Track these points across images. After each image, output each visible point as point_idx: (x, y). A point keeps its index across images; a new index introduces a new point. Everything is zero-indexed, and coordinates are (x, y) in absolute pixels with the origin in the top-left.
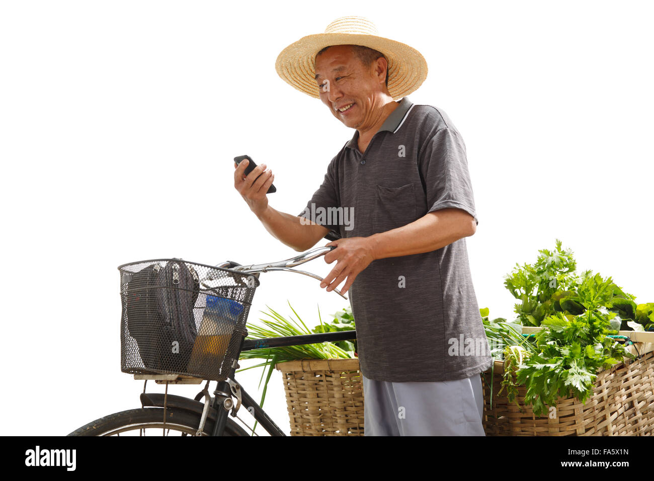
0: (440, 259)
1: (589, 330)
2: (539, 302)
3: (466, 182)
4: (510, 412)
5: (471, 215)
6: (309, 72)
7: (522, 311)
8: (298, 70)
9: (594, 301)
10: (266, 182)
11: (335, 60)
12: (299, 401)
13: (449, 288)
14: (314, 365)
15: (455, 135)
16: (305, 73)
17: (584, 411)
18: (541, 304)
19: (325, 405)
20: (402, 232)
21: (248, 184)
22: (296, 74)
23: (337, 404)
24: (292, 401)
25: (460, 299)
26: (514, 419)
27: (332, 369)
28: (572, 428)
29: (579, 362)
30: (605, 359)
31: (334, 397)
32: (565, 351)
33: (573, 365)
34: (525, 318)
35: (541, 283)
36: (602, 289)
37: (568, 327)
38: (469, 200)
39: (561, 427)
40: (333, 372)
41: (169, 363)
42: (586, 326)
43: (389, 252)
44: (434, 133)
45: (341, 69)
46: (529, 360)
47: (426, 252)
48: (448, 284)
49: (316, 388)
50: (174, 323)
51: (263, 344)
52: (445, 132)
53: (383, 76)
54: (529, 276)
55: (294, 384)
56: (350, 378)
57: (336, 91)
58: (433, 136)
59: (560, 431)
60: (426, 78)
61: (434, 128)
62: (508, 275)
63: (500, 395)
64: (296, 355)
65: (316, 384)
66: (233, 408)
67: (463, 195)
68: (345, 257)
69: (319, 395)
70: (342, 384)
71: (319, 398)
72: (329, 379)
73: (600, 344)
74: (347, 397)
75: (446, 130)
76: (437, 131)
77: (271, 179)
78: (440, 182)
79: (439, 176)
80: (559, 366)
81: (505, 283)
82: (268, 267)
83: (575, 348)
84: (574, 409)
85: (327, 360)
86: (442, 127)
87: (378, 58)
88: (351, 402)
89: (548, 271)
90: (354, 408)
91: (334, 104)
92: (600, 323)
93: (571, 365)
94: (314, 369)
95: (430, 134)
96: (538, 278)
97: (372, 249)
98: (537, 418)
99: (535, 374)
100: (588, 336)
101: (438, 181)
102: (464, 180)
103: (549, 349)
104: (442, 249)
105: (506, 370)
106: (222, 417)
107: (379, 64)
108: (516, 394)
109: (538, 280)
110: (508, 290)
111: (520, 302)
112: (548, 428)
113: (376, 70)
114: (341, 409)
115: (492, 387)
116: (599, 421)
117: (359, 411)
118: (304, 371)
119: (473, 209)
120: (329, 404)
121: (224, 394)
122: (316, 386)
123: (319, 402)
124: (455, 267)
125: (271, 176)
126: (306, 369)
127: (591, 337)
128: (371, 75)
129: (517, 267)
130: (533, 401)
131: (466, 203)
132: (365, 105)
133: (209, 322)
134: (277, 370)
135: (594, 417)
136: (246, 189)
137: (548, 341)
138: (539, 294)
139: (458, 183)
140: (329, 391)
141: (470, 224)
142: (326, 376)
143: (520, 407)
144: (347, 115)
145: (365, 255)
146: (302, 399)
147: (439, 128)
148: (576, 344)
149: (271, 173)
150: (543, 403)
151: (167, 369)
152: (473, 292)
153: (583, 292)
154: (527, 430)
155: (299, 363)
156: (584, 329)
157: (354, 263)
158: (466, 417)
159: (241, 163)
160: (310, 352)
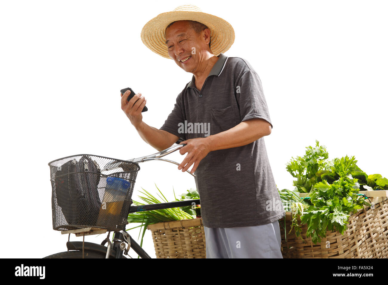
0: (252, 151)
1: (342, 189)
2: (308, 179)
3: (263, 103)
4: (297, 243)
5: (268, 122)
6: (161, 40)
7: (298, 185)
8: (154, 38)
9: (344, 171)
10: (141, 104)
11: (178, 30)
12: (163, 248)
13: (258, 168)
14: (172, 224)
15: (255, 74)
16: (159, 40)
17: (342, 240)
18: (309, 180)
19: (179, 249)
20: (226, 133)
21: (130, 106)
22: (153, 41)
23: (188, 248)
24: (158, 249)
25: (264, 174)
26: (300, 248)
27: (184, 226)
28: (336, 250)
29: (339, 208)
30: (354, 206)
31: (185, 244)
32: (329, 203)
33: (335, 210)
34: (300, 189)
35: (308, 167)
36: (349, 164)
37: (330, 188)
38: (266, 113)
39: (329, 251)
40: (184, 228)
41: (85, 220)
42: (340, 187)
43: (219, 146)
44: (242, 74)
45: (182, 35)
46: (307, 210)
47: (242, 146)
48: (257, 165)
49: (174, 239)
50: (87, 196)
51: (142, 209)
52: (249, 73)
53: (208, 40)
54: (301, 163)
55: (159, 238)
56: (195, 231)
57: (180, 49)
58: (242, 76)
59: (329, 253)
60: (233, 42)
61: (242, 71)
62: (288, 163)
63: (290, 233)
64: (160, 219)
65: (173, 237)
66: (125, 250)
67: (262, 110)
68: (193, 150)
69: (176, 243)
70: (190, 235)
71: (175, 246)
72: (181, 232)
73: (350, 197)
74: (193, 243)
75: (249, 71)
76: (244, 72)
77: (144, 103)
78: (248, 103)
79: (247, 100)
80: (327, 211)
81: (287, 168)
82: (145, 158)
83: (336, 200)
84: (336, 239)
85: (180, 221)
86: (247, 70)
87: (204, 29)
88: (196, 246)
89: (313, 159)
90: (198, 249)
91: (177, 57)
92: (349, 185)
93: (334, 210)
94: (172, 227)
95: (240, 74)
96: (306, 164)
97: (209, 144)
98: (314, 246)
99: (312, 217)
100: (342, 193)
101: (247, 103)
102: (262, 101)
103: (319, 202)
104: (253, 143)
105: (293, 217)
106: (119, 255)
107: (206, 33)
108: (300, 232)
109: (306, 165)
110: (289, 172)
111: (296, 179)
112: (321, 251)
113: (204, 37)
114: (190, 251)
115: (285, 228)
116: (351, 245)
117: (201, 251)
118: (166, 229)
119: (269, 118)
120: (182, 248)
121: (119, 240)
122: (173, 238)
123: (175, 248)
124: (260, 155)
125: (144, 100)
126: (167, 228)
127: (344, 193)
128: (201, 39)
129: (292, 159)
130: (312, 235)
131: (265, 115)
132: (197, 57)
133: (108, 195)
134: (148, 229)
135: (349, 243)
136: (129, 109)
137: (318, 198)
138: (307, 173)
139: (259, 103)
140: (182, 240)
141: (268, 128)
142: (180, 231)
143: (303, 240)
144: (186, 63)
145: (204, 148)
146: (165, 247)
147: (245, 70)
148: (336, 198)
149: (144, 98)
150: (318, 235)
151: (84, 224)
152: (271, 170)
153: (337, 166)
154: (308, 254)
155: (162, 224)
156: (339, 189)
157: (199, 153)
158: (271, 247)
159: (125, 93)
160: (169, 216)
